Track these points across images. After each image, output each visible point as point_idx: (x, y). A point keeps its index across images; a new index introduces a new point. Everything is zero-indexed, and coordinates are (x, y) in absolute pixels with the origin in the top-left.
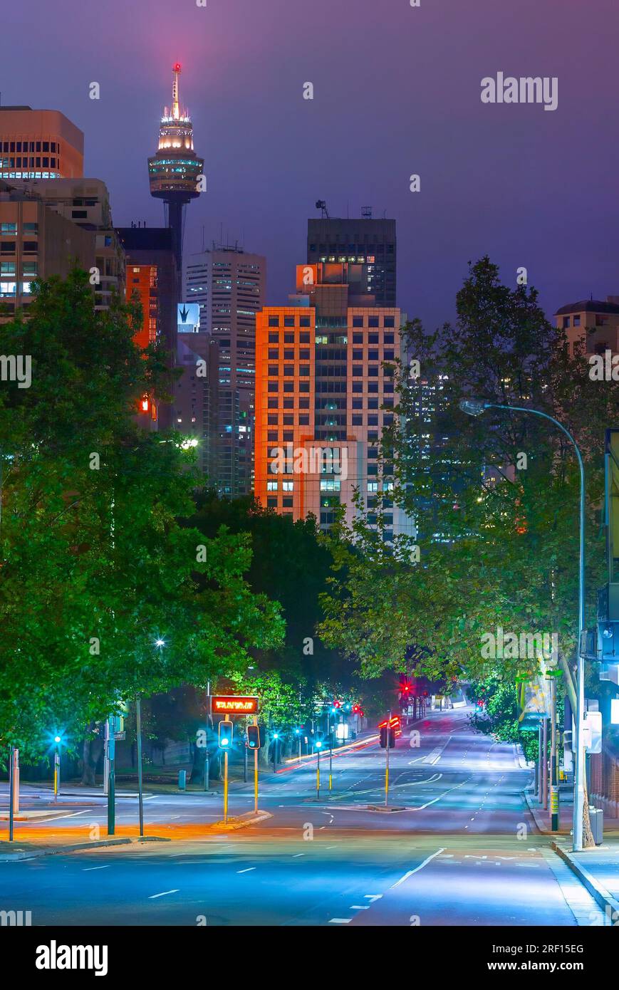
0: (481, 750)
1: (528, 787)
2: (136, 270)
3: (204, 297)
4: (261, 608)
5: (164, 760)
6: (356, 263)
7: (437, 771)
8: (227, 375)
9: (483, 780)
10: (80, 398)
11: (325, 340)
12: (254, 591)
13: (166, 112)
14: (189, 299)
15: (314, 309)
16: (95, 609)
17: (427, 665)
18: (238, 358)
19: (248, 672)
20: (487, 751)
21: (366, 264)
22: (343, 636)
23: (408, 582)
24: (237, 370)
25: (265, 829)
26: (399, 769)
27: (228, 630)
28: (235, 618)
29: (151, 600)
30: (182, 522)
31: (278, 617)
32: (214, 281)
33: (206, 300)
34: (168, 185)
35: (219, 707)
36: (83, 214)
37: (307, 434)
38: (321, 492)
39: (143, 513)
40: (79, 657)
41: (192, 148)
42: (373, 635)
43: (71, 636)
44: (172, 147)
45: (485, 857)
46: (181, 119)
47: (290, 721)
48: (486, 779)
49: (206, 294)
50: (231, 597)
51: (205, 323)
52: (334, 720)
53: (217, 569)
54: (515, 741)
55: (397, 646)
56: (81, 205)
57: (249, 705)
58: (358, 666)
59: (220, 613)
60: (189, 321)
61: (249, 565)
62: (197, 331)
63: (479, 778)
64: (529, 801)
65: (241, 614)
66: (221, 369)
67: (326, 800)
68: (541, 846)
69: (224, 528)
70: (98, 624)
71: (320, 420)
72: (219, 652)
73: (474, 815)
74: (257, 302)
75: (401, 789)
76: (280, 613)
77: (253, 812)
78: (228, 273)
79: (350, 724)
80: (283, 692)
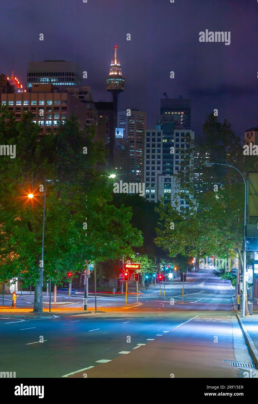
0: (218, 282)
1: (233, 295)
2: (101, 117)
3: (125, 126)
4: (135, 233)
5: (108, 285)
6: (177, 114)
7: (203, 290)
8: (133, 153)
9: (218, 292)
10: (73, 160)
11: (166, 141)
12: (133, 227)
13: (112, 62)
14: (120, 126)
15: (162, 130)
16: (78, 233)
17: (193, 252)
18: (136, 147)
19: (137, 255)
20: (220, 283)
21: (181, 115)
22: (163, 243)
23: (185, 224)
24: (137, 151)
25: (140, 309)
26: (189, 289)
27: (124, 240)
28: (126, 236)
29: (97, 230)
30: (109, 203)
31: (141, 236)
32: (129, 120)
33: (125, 127)
34: (113, 87)
35: (127, 267)
36: (83, 97)
37: (160, 173)
38: (164, 193)
39: (95, 200)
40: (72, 249)
41: (121, 75)
42: (174, 242)
43: (69, 242)
44: (114, 74)
45: (211, 319)
46: (117, 65)
47: (151, 272)
48: (219, 292)
49: (125, 125)
50: (125, 229)
51: (125, 135)
52: (168, 272)
53: (120, 219)
54: (228, 279)
55: (182, 246)
56: (82, 94)
57: (137, 267)
58: (169, 253)
59: (121, 234)
60: (120, 134)
61: (131, 218)
62: (122, 138)
63: (217, 292)
64: (233, 300)
65: (128, 235)
66: (130, 151)
67: (163, 299)
68: (232, 315)
69: (123, 205)
70: (79, 238)
71: (164, 168)
72: (121, 248)
73: (213, 305)
74: (143, 128)
75: (189, 295)
76: (142, 234)
77: (137, 303)
78: (134, 117)
79: (173, 273)
80: (149, 262)
